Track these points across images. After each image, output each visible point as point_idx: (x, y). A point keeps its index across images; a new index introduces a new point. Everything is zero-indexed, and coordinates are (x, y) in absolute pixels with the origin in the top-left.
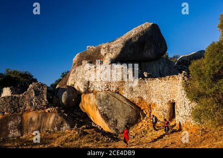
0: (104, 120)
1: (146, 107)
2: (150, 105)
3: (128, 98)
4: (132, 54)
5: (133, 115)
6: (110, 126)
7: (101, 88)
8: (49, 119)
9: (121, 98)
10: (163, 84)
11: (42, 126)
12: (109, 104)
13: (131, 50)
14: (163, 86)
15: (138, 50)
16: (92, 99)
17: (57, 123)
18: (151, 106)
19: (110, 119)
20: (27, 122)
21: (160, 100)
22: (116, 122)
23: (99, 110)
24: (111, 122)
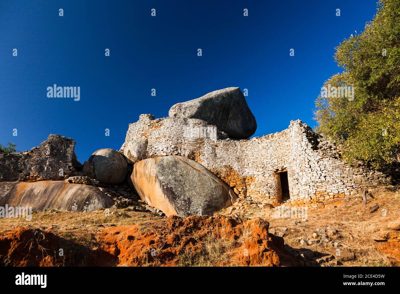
0: (168, 197)
1: (238, 183)
2: (245, 179)
3: (209, 168)
4: (212, 120)
5: (218, 193)
6: (178, 209)
7: (165, 150)
8: (67, 192)
9: (197, 166)
10: (264, 144)
11: (48, 204)
12: (178, 174)
13: (211, 112)
14: (264, 148)
15: (220, 116)
16: (149, 165)
17: (79, 198)
18: (247, 181)
19: (179, 197)
20: (22, 195)
21: (261, 170)
22: (189, 202)
23: (160, 181)
24: (180, 202)
